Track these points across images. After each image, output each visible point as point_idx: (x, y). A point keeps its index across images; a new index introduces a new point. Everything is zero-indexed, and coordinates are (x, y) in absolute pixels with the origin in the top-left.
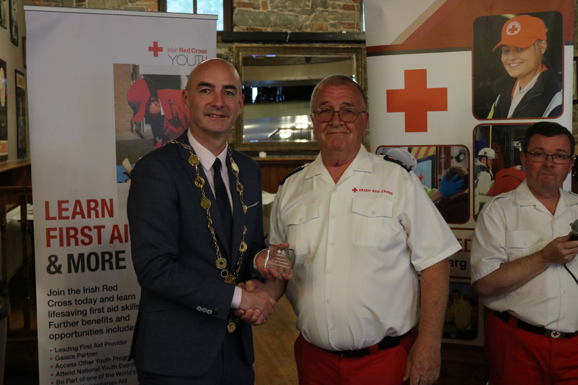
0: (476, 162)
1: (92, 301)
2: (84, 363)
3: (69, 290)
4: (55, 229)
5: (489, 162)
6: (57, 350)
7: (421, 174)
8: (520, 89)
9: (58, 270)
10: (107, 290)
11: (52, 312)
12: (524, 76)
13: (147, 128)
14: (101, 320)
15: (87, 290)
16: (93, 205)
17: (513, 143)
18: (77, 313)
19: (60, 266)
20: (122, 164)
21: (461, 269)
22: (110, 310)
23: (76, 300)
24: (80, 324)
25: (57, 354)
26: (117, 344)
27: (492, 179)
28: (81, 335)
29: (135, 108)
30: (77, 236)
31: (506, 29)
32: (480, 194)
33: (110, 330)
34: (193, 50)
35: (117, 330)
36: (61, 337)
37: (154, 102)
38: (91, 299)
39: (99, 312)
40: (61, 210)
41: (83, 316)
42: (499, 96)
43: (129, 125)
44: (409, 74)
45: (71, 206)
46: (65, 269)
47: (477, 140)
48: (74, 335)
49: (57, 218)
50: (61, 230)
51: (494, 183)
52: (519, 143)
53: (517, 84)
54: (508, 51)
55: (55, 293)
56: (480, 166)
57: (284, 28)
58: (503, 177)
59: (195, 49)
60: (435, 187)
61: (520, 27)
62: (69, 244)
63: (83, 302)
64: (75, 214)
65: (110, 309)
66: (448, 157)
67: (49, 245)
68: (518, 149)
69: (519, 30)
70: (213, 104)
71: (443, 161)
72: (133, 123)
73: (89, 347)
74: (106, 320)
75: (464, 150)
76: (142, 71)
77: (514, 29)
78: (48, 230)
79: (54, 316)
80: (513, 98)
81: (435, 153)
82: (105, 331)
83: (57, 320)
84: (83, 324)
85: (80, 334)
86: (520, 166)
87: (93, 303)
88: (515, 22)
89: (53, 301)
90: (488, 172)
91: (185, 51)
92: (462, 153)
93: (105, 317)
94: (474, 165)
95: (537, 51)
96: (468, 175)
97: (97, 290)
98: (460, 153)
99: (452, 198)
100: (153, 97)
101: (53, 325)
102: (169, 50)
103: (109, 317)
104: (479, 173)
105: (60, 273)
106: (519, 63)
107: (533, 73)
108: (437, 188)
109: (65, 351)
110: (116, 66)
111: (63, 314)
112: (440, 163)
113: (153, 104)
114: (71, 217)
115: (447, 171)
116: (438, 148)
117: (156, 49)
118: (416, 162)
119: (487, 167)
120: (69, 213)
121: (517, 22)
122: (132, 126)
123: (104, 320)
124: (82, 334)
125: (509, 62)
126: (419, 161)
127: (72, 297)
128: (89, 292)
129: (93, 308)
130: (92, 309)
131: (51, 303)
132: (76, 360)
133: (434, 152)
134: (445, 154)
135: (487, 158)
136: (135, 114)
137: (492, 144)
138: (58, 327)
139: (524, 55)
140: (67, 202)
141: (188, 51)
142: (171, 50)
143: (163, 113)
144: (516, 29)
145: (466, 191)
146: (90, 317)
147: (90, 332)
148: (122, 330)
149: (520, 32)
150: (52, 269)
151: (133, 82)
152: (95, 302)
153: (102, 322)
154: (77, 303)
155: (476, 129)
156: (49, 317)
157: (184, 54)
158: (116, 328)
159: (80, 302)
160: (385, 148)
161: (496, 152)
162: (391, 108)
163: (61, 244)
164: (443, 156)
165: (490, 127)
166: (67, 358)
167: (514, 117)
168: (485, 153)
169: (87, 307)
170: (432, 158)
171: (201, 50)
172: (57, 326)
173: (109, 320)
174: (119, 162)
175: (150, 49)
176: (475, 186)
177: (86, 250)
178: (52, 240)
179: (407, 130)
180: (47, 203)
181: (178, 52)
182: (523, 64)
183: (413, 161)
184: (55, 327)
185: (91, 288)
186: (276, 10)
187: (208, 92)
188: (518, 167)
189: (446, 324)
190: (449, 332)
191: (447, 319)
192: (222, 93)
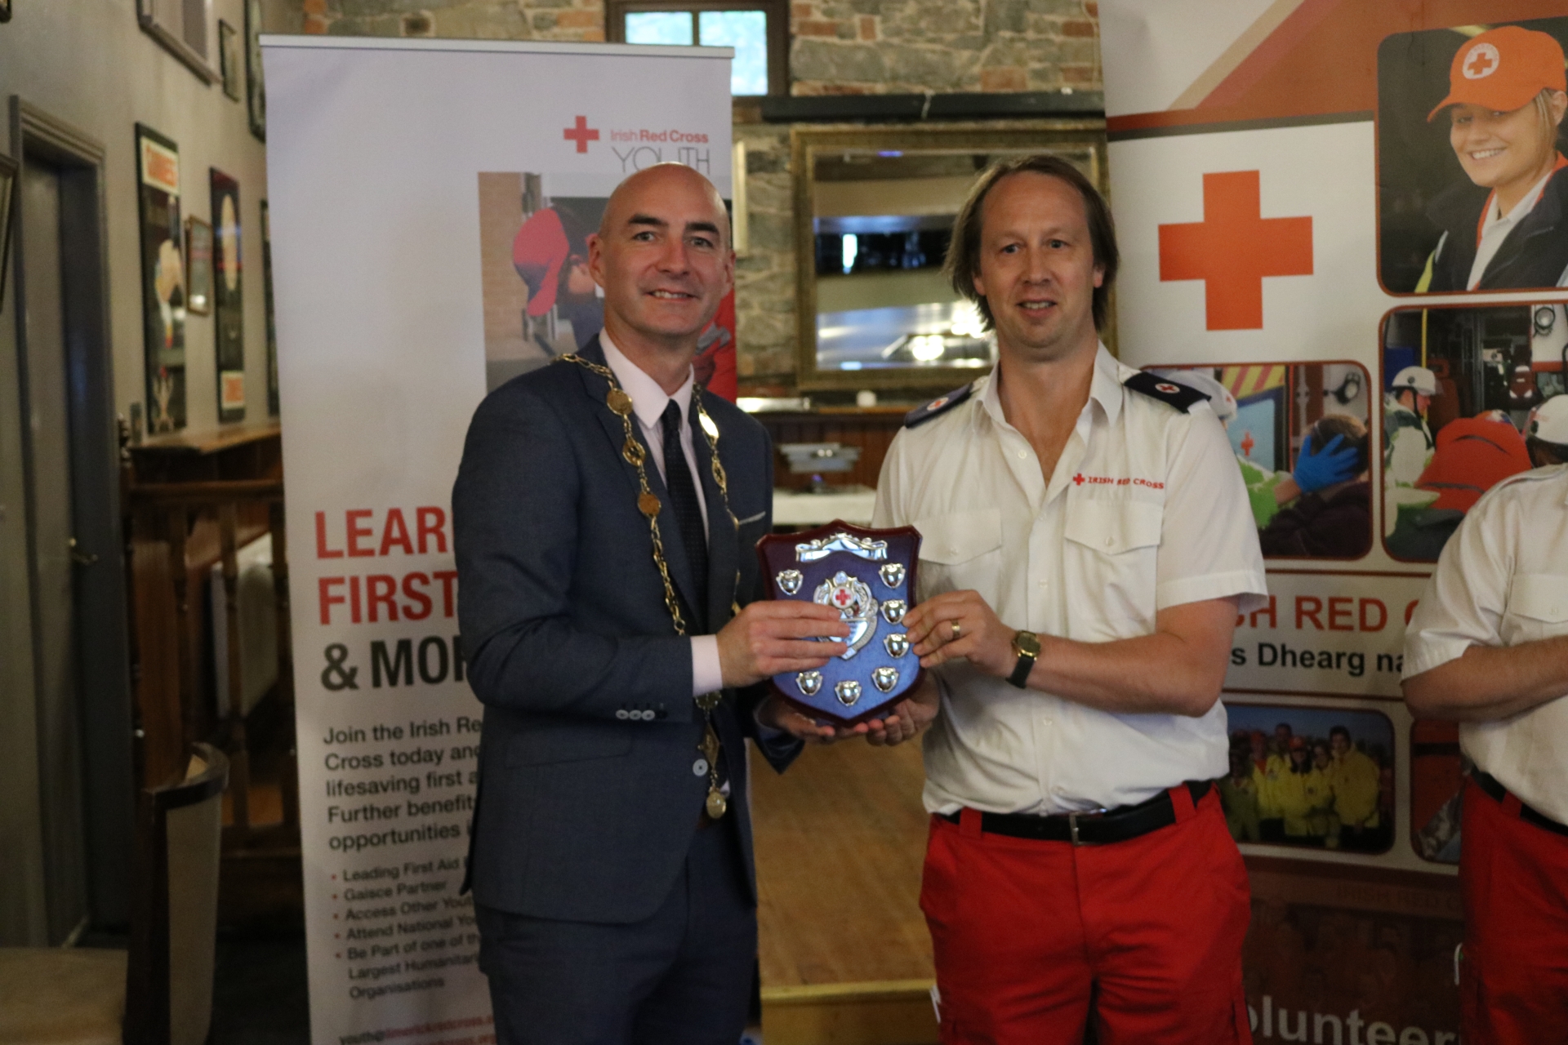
0: (1388, 404)
1: (431, 756)
2: (414, 907)
3: (375, 730)
4: (339, 581)
5: (1419, 400)
6: (349, 876)
7: (1247, 435)
8: (1500, 215)
9: (349, 681)
10: (468, 731)
11: (336, 783)
12: (1510, 183)
14: (455, 804)
15: (418, 728)
16: (431, 521)
17: (1481, 353)
18: (395, 785)
19: (354, 671)
21: (1352, 674)
23: (392, 755)
24: (403, 811)
25: (348, 885)
27: (1429, 446)
28: (407, 840)
29: (532, 281)
30: (394, 598)
31: (1462, 63)
32: (1398, 484)
34: (675, 136)
36: (358, 843)
37: (578, 267)
38: (431, 752)
39: (450, 783)
40: (353, 533)
41: (411, 793)
42: (1446, 234)
43: (516, 323)
44: (1214, 184)
45: (377, 524)
46: (364, 677)
47: (1389, 346)
48: (389, 839)
49: (346, 552)
50: (355, 582)
51: (1434, 457)
52: (1499, 352)
53: (1490, 202)
54: (1467, 120)
55: (341, 737)
56: (1399, 412)
58: (1458, 440)
59: (679, 133)
60: (1284, 468)
61: (1498, 57)
62: (373, 617)
63: (409, 758)
64: (387, 542)
66: (1317, 393)
67: (325, 619)
68: (1496, 370)
69: (1495, 65)
70: (662, 267)
71: (1303, 401)
73: (427, 868)
74: (467, 803)
75: (1356, 375)
76: (549, 190)
77: (1482, 62)
78: (324, 584)
79: (340, 794)
80: (1481, 237)
81: (1283, 383)
83: (346, 803)
84: (410, 814)
85: (403, 838)
86: (1500, 412)
87: (435, 760)
88: (1486, 45)
89: (337, 757)
90: (1419, 427)
91: (654, 137)
92: (1353, 381)
93: (463, 796)
94: (1382, 410)
95: (1542, 118)
96: (1367, 439)
97: (444, 729)
98: (1347, 382)
99: (1326, 496)
100: (575, 253)
101: (337, 814)
102: (614, 136)
104: (1395, 430)
106: (1495, 149)
107: (1533, 173)
108: (1288, 470)
109: (367, 878)
110: (485, 179)
111: (361, 789)
112: (1296, 408)
113: (576, 272)
114: (377, 552)
115: (1314, 430)
116: (1291, 368)
117: (581, 134)
118: (1234, 405)
119: (1414, 415)
120: (374, 542)
121: (1491, 46)
122: (525, 325)
123: (460, 804)
124: (409, 837)
125: (1470, 148)
126: (1242, 403)
127: (385, 747)
128: (425, 734)
129: (435, 773)
130: (432, 776)
131: (333, 762)
132: (395, 901)
133: (1280, 380)
134: (1309, 382)
135: (1415, 392)
136: (532, 293)
137: (1428, 358)
138: (350, 819)
139: (1508, 129)
140: (367, 513)
141: (664, 137)
142: (619, 136)
143: (600, 295)
144: (1488, 63)
145: (1364, 478)
146: (427, 795)
147: (429, 833)
149: (1497, 71)
150: (335, 678)
151: (527, 217)
152: (439, 759)
153: (458, 809)
154: (396, 761)
155: (1386, 319)
156: (329, 794)
157: (651, 144)
159: (403, 759)
160: (1157, 370)
161: (1439, 377)
162: (1171, 270)
163: (356, 618)
165: (1420, 315)
166: (373, 894)
167: (1485, 286)
168: (1411, 380)
169: (420, 771)
170: (1276, 394)
171: (695, 135)
172: (347, 817)
175: (569, 134)
176: (1385, 463)
177: (416, 632)
178: (334, 609)
179: (1211, 326)
180: (320, 518)
181: (638, 140)
182: (1506, 152)
183: (1226, 403)
184: (344, 820)
185: (428, 725)
186: (896, 41)
187: (651, 237)
188: (1496, 415)
189: (1313, 812)
190: (1321, 832)
191: (1318, 801)
192: (685, 242)
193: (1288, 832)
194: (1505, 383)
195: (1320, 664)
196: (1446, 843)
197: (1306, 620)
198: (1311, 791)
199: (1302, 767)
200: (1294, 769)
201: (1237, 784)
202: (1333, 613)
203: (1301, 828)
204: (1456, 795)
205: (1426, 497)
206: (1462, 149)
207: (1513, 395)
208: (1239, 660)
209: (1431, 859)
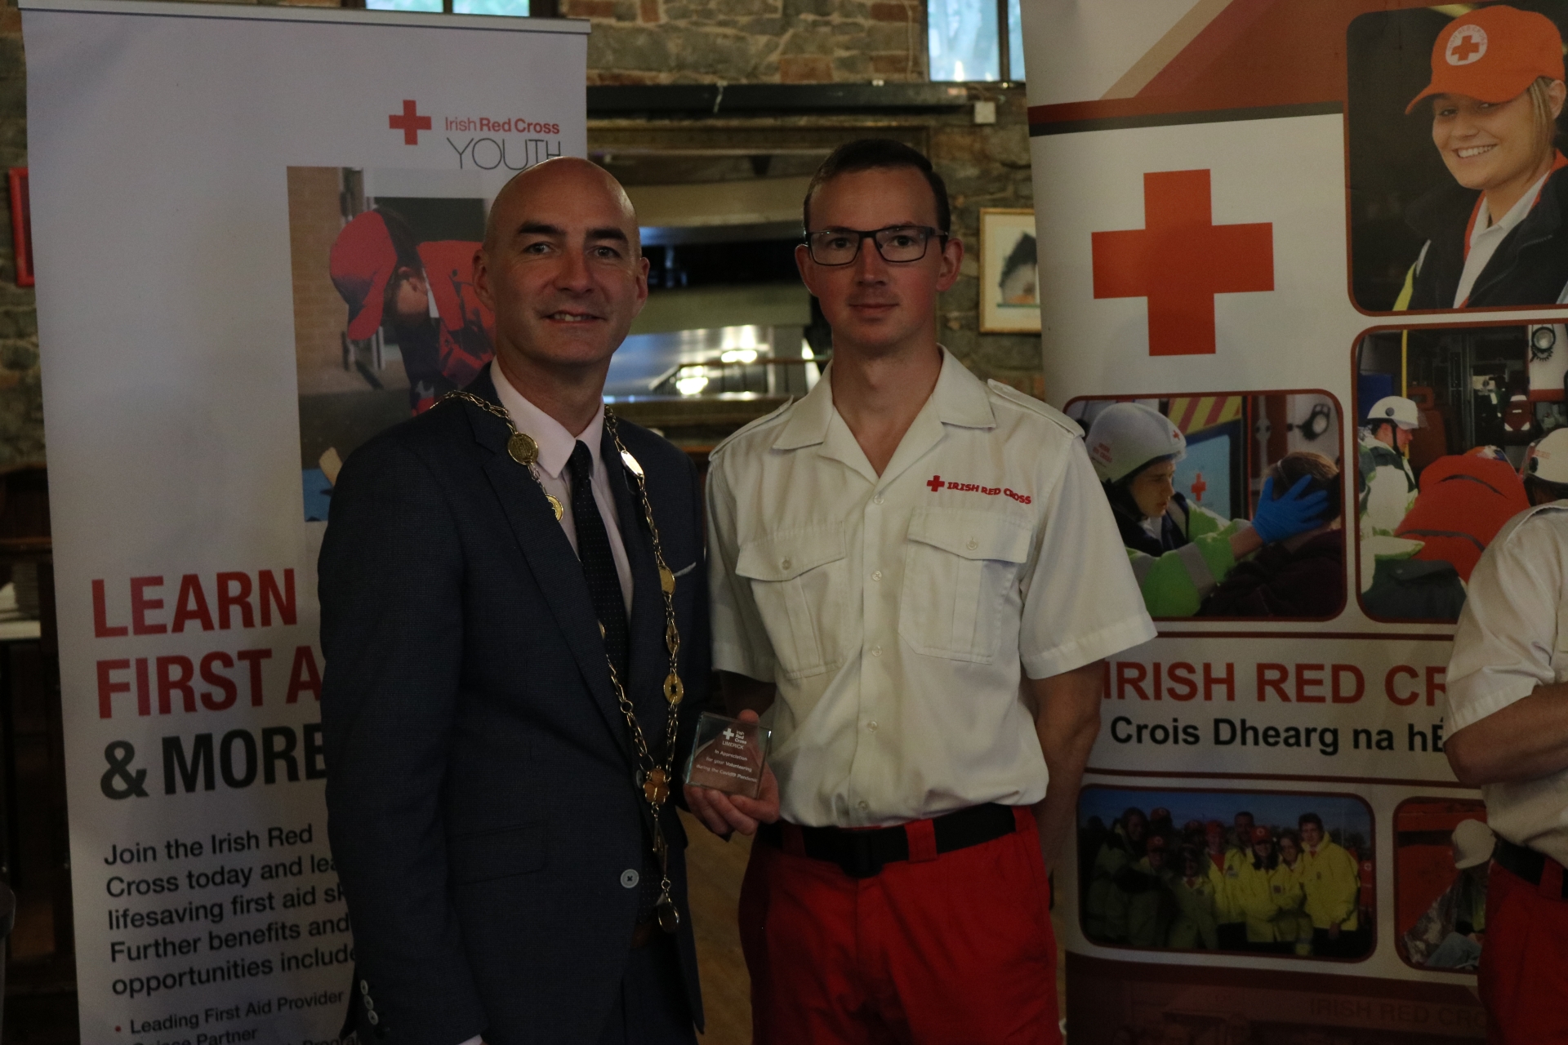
0: (1363, 440)
1: (237, 876)
3: (169, 846)
4: (123, 664)
5: (1400, 437)
6: (138, 1027)
7: (1199, 477)
8: (1490, 223)
9: (136, 786)
10: (282, 844)
11: (121, 913)
12: (1501, 184)
13: (390, 357)
14: (267, 934)
15: (221, 842)
16: (234, 589)
17: (1471, 380)
18: (193, 913)
19: (142, 774)
20: (317, 466)
21: (1323, 752)
22: (291, 901)
23: (190, 876)
24: (203, 946)
25: (136, 1038)
26: (313, 1002)
27: (1411, 489)
28: (208, 980)
29: (353, 297)
30: (191, 683)
31: (1444, 48)
32: (1375, 532)
33: (293, 963)
34: (521, 126)
35: (314, 960)
36: (148, 985)
37: (408, 280)
38: (236, 872)
39: (261, 908)
40: (140, 605)
41: (213, 921)
42: (1428, 243)
43: (336, 349)
44: (1160, 187)
45: (169, 593)
46: (154, 782)
47: (1363, 373)
48: (186, 979)
49: (131, 630)
50: (142, 664)
51: (1417, 499)
52: (1491, 379)
53: (1480, 204)
54: (1451, 113)
55: (127, 856)
56: (1375, 449)
57: (707, 73)
58: (1444, 480)
59: (523, 121)
60: (1243, 515)
61: (1486, 41)
62: (165, 708)
63: (211, 879)
64: (182, 616)
65: (293, 900)
66: (1280, 428)
67: (105, 711)
68: (1488, 398)
69: (1483, 49)
70: (561, 284)
71: (1263, 437)
72: (348, 341)
73: (232, 1014)
74: (280, 932)
75: (1326, 405)
76: (372, 189)
77: (1467, 47)
78: (104, 668)
79: (126, 926)
80: (1469, 247)
81: (1240, 416)
82: (277, 965)
83: (133, 937)
84: (212, 947)
85: (204, 977)
86: (1494, 448)
87: (242, 881)
88: (1472, 26)
89: (121, 881)
90: (1400, 466)
91: (496, 127)
92: (1321, 412)
93: (276, 923)
94: (1356, 446)
95: (1537, 111)
96: (1340, 478)
97: (253, 842)
98: (1314, 415)
99: (1292, 546)
100: (406, 266)
101: (121, 951)
102: (449, 124)
103: (288, 924)
104: (1372, 469)
105: (142, 793)
106: (1484, 146)
107: (1528, 174)
108: (1247, 518)
109: (160, 1028)
110: (296, 175)
111: (152, 919)
112: (1256, 444)
113: (406, 287)
114: (170, 628)
115: (1276, 469)
116: (1250, 399)
117: (410, 122)
118: (1183, 442)
119: (1394, 452)
120: (166, 615)
121: (1478, 28)
122: (346, 351)
123: (273, 933)
124: (211, 975)
125: (1456, 145)
126: (1192, 440)
127: (180, 867)
128: (230, 850)
129: (242, 896)
130: (239, 900)
131: (116, 887)
133: (1237, 412)
134: (1269, 416)
135: (1394, 426)
136: (353, 315)
137: (1409, 386)
138: (139, 957)
139: (1498, 123)
140: (157, 581)
141: (506, 126)
142: (454, 125)
143: (434, 313)
144: (1475, 48)
145: (1335, 525)
146: (233, 923)
147: (234, 970)
148: (327, 959)
149: (1485, 56)
150: (119, 784)
151: (347, 222)
152: (247, 879)
153: (270, 939)
154: (194, 883)
155: (1360, 340)
156: (111, 927)
157: (492, 134)
158: (311, 956)
159: (203, 881)
160: (1091, 402)
161: (1422, 408)
162: (1105, 287)
163: (144, 709)
164: (1263, 422)
165: (1399, 337)
167: (1473, 304)
168: (1389, 412)
169: (223, 894)
170: (1230, 429)
171: (542, 124)
172: (134, 954)
173: (288, 933)
174: (310, 460)
175: (395, 122)
176: (1360, 507)
177: (216, 724)
178: (116, 698)
179: (1154, 351)
180: (98, 587)
181: (475, 129)
182: (1496, 149)
183: (1175, 440)
184: (130, 958)
185: (233, 838)
186: (682, 23)
187: (546, 249)
188: (1489, 452)
189: (1281, 914)
190: (1289, 938)
191: (1285, 901)
192: (587, 252)
193: (1252, 938)
194: (1499, 415)
195: (1286, 742)
196: (1437, 946)
197: (1269, 690)
198: (1277, 889)
199: (1266, 862)
200: (1257, 866)
201: (1191, 884)
202: (1301, 682)
203: (1266, 933)
204: (1448, 890)
205: (1409, 546)
206: (1446, 145)
207: (1508, 428)
208: (1191, 739)
209: (1419, 966)
